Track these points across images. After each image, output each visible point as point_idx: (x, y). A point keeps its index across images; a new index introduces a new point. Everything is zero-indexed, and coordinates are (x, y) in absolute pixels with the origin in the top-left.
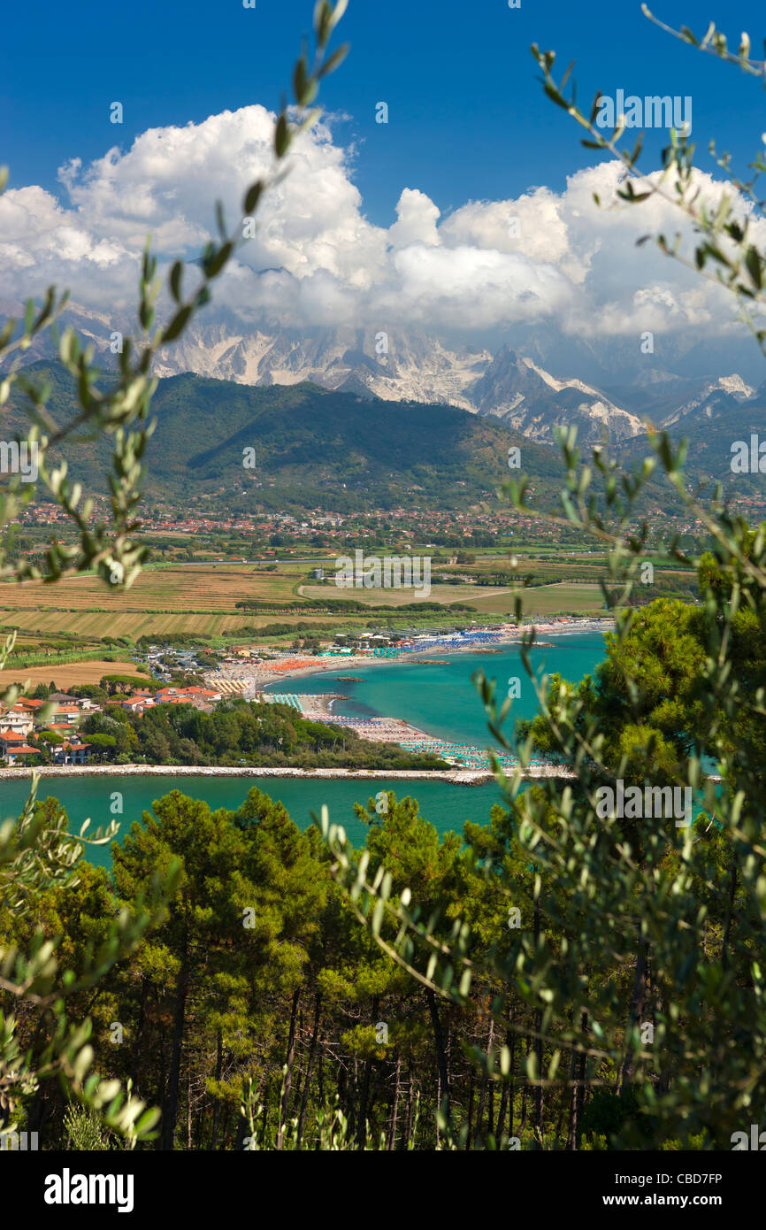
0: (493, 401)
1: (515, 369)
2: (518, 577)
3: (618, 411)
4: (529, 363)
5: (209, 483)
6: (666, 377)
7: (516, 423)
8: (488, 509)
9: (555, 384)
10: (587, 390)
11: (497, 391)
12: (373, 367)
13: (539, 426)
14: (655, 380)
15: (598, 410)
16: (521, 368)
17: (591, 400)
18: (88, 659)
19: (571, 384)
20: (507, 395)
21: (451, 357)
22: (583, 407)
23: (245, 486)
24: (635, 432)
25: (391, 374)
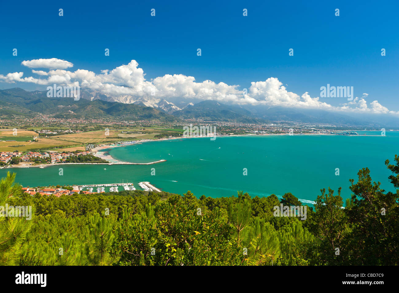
0: (160, 106)
1: (163, 101)
2: (148, 132)
3: (176, 107)
4: (165, 100)
5: (119, 116)
6: (184, 102)
7: (163, 108)
8: (155, 121)
9: (168, 103)
10: (172, 104)
11: (161, 104)
12: (144, 101)
13: (166, 109)
14: (182, 103)
15: (174, 107)
16: (164, 101)
17: (173, 105)
18: (80, 146)
19: (171, 103)
20: (162, 104)
21: (155, 99)
22: (172, 106)
23: (123, 117)
24: (178, 110)
25: (147, 102)
